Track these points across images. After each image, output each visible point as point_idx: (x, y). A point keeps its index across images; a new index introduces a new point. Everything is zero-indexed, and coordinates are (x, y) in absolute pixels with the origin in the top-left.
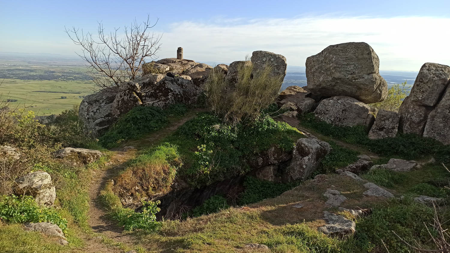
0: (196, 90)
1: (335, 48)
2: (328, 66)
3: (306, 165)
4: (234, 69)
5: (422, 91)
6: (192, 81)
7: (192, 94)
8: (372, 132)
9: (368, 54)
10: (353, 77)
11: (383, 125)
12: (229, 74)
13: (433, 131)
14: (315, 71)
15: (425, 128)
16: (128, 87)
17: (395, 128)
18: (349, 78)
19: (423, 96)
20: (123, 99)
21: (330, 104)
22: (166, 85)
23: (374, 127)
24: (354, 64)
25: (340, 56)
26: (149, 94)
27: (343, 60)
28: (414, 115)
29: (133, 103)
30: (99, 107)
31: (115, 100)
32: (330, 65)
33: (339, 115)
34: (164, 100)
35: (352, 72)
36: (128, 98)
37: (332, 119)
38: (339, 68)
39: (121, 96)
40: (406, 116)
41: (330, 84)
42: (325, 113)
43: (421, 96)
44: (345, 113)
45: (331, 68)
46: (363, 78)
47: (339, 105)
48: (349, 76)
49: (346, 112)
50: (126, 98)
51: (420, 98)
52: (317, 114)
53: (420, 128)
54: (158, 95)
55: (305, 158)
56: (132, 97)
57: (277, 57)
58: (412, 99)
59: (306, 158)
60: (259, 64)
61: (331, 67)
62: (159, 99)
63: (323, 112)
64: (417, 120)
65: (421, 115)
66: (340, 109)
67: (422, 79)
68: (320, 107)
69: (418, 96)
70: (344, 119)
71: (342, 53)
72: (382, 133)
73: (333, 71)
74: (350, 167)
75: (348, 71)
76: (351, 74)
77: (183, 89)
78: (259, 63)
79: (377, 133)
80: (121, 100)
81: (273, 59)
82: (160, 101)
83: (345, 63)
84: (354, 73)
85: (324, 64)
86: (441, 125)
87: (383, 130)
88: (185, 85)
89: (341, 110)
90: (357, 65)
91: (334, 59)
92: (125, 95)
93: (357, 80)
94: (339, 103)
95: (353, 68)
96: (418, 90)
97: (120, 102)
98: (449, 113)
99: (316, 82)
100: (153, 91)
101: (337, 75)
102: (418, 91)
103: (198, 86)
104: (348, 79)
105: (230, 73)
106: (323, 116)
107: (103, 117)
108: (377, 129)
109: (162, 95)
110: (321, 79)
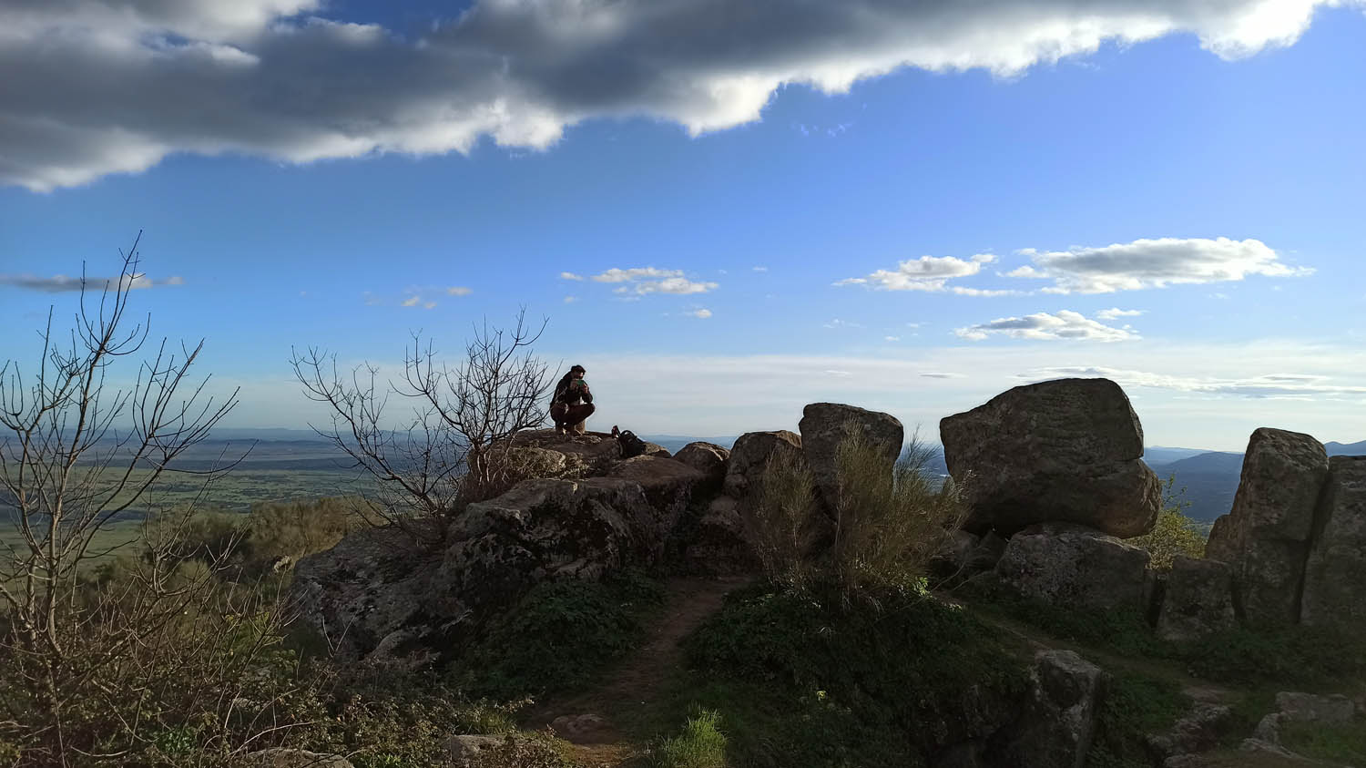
0: (657, 522)
1: (1031, 393)
2: (1019, 441)
3: (1079, 732)
4: (750, 454)
5: (1273, 501)
6: (644, 494)
7: (651, 536)
8: (1166, 619)
9: (1120, 408)
10: (1089, 470)
11: (1193, 599)
12: (736, 471)
13: (1326, 609)
14: (978, 457)
15: (1303, 601)
16: (488, 524)
17: (1224, 606)
18: (1079, 473)
19: (1279, 515)
20: (478, 562)
21: (1038, 547)
22: (593, 511)
23: (1168, 606)
24: (1086, 435)
25: (1048, 413)
26: (558, 542)
27: (1059, 426)
28: (1266, 567)
29: (521, 574)
30: (368, 595)
31: (442, 568)
32: (1024, 438)
33: (1071, 576)
34: (600, 559)
35: (1086, 458)
36: (500, 558)
37: (1054, 589)
38: (1051, 446)
39: (469, 555)
40: (1244, 569)
41: (1031, 491)
42: (1030, 574)
43: (1275, 515)
44: (1087, 571)
45: (1030, 447)
46: (1116, 471)
47: (1064, 548)
48: (1080, 468)
49: (1088, 568)
50: (490, 558)
51: (1274, 522)
52: (1005, 575)
53: (1290, 599)
54: (579, 545)
55: (1071, 710)
56: (512, 556)
57: (880, 419)
58: (1254, 524)
59: (1076, 710)
60: (830, 439)
61: (1028, 443)
62: (585, 555)
63: (1022, 571)
64: (1278, 580)
65: (1282, 566)
66: (1071, 559)
67: (1267, 471)
68: (1011, 554)
69: (1267, 515)
70: (1085, 588)
71: (1054, 405)
72: (1195, 621)
73: (1037, 455)
74: (1182, 728)
75: (1076, 453)
76: (1085, 462)
77: (629, 521)
78: (829, 436)
79: (1183, 623)
80: (472, 565)
81: (869, 426)
82: (589, 561)
83: (1065, 433)
84: (1090, 458)
85: (1005, 437)
86: (1346, 590)
87: (1197, 614)
88: (631, 508)
89: (1073, 561)
90: (1094, 438)
91: (1034, 423)
92: (484, 549)
93: (1100, 478)
94: (1062, 541)
95: (1087, 447)
96: (1262, 498)
97: (467, 572)
98: (1362, 556)
99: (986, 485)
100: (564, 533)
101: (1050, 465)
102: (1264, 502)
103: (662, 509)
104: (1077, 475)
105: (736, 469)
106: (1025, 582)
107: (399, 625)
108: (1180, 611)
109: (589, 542)
110: (1003, 477)
